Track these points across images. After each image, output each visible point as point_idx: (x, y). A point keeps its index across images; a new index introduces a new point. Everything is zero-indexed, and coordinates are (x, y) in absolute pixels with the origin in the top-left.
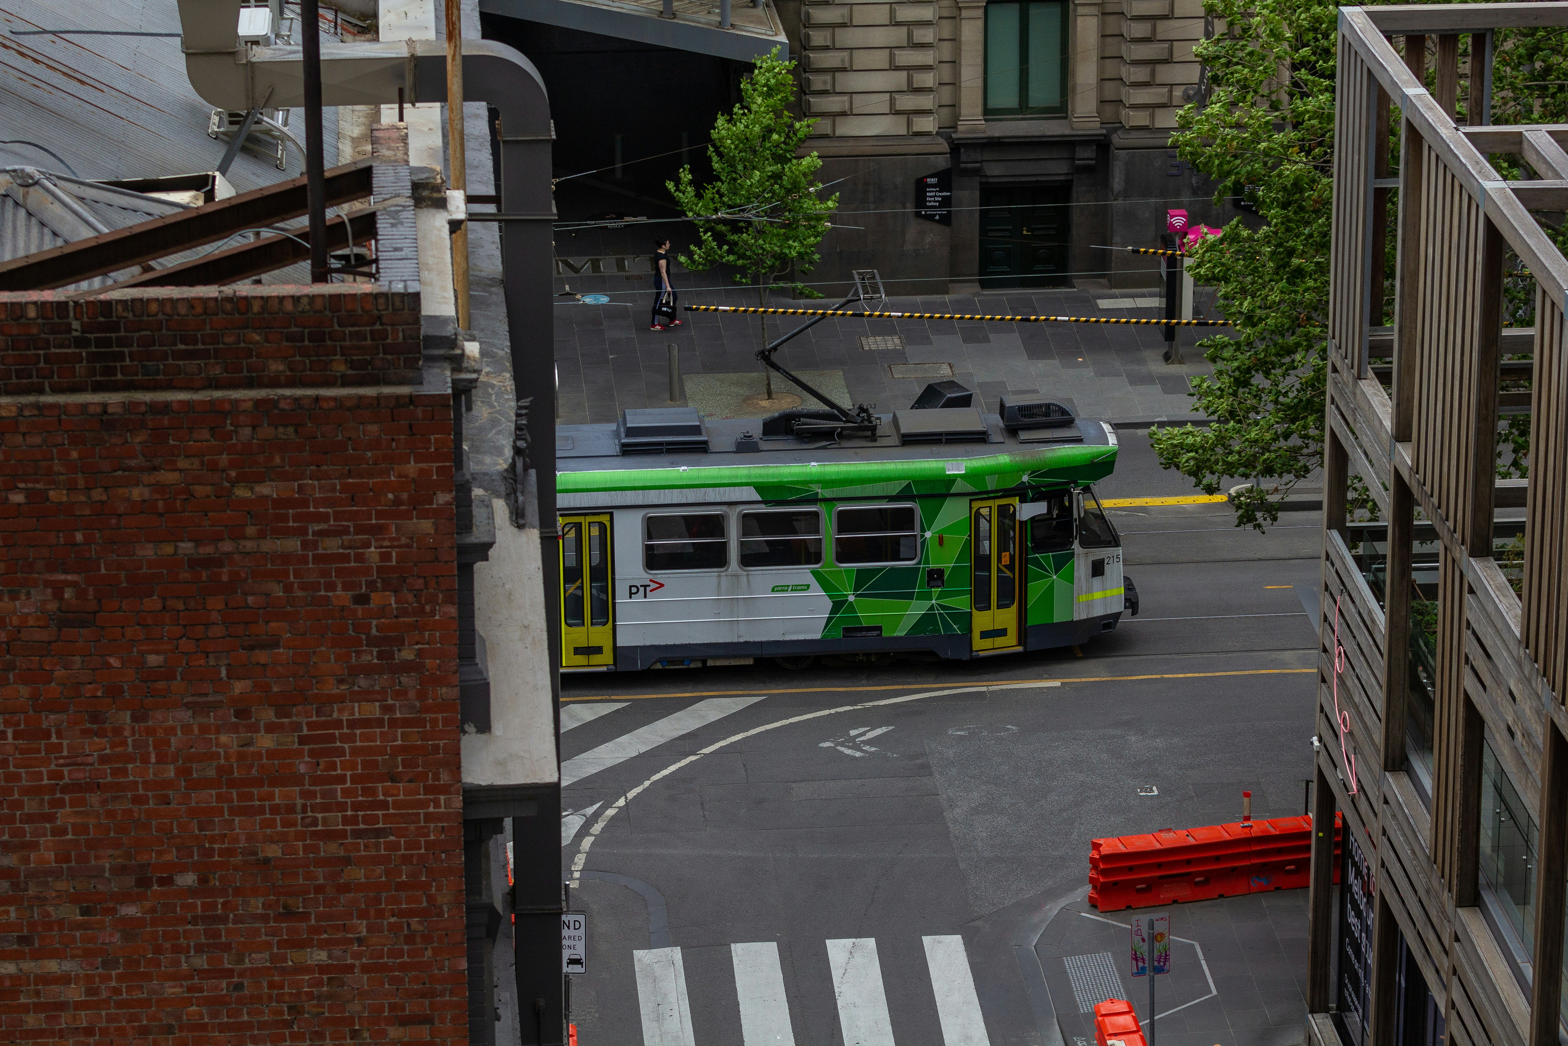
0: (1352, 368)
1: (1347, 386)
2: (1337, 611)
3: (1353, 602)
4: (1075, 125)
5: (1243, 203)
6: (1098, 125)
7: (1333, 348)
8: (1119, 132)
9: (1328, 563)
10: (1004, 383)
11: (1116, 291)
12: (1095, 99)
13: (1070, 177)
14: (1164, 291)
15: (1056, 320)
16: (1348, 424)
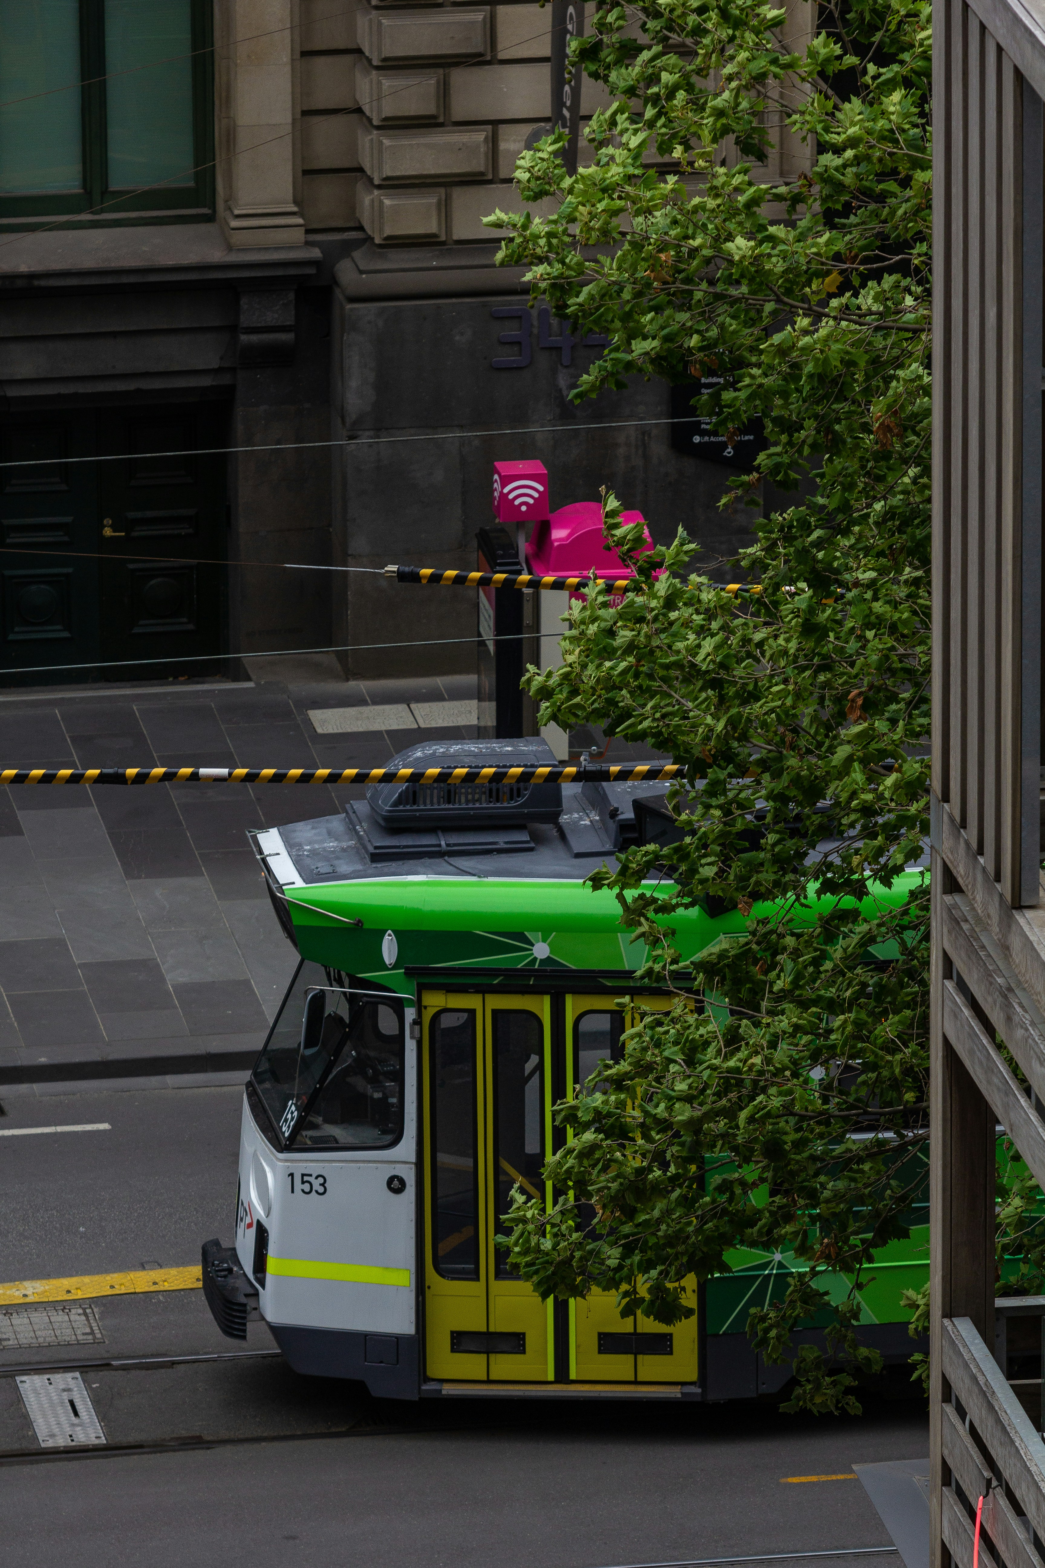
0: (998, 878)
1: (986, 929)
2: (976, 1539)
3: (1019, 1511)
4: (238, 238)
5: (697, 439)
6: (299, 235)
7: (946, 827)
8: (357, 254)
9: (950, 1410)
10: (61, 943)
11: (362, 686)
12: (289, 167)
13: (225, 380)
14: (489, 681)
15: (195, 776)
16: (990, 1030)
